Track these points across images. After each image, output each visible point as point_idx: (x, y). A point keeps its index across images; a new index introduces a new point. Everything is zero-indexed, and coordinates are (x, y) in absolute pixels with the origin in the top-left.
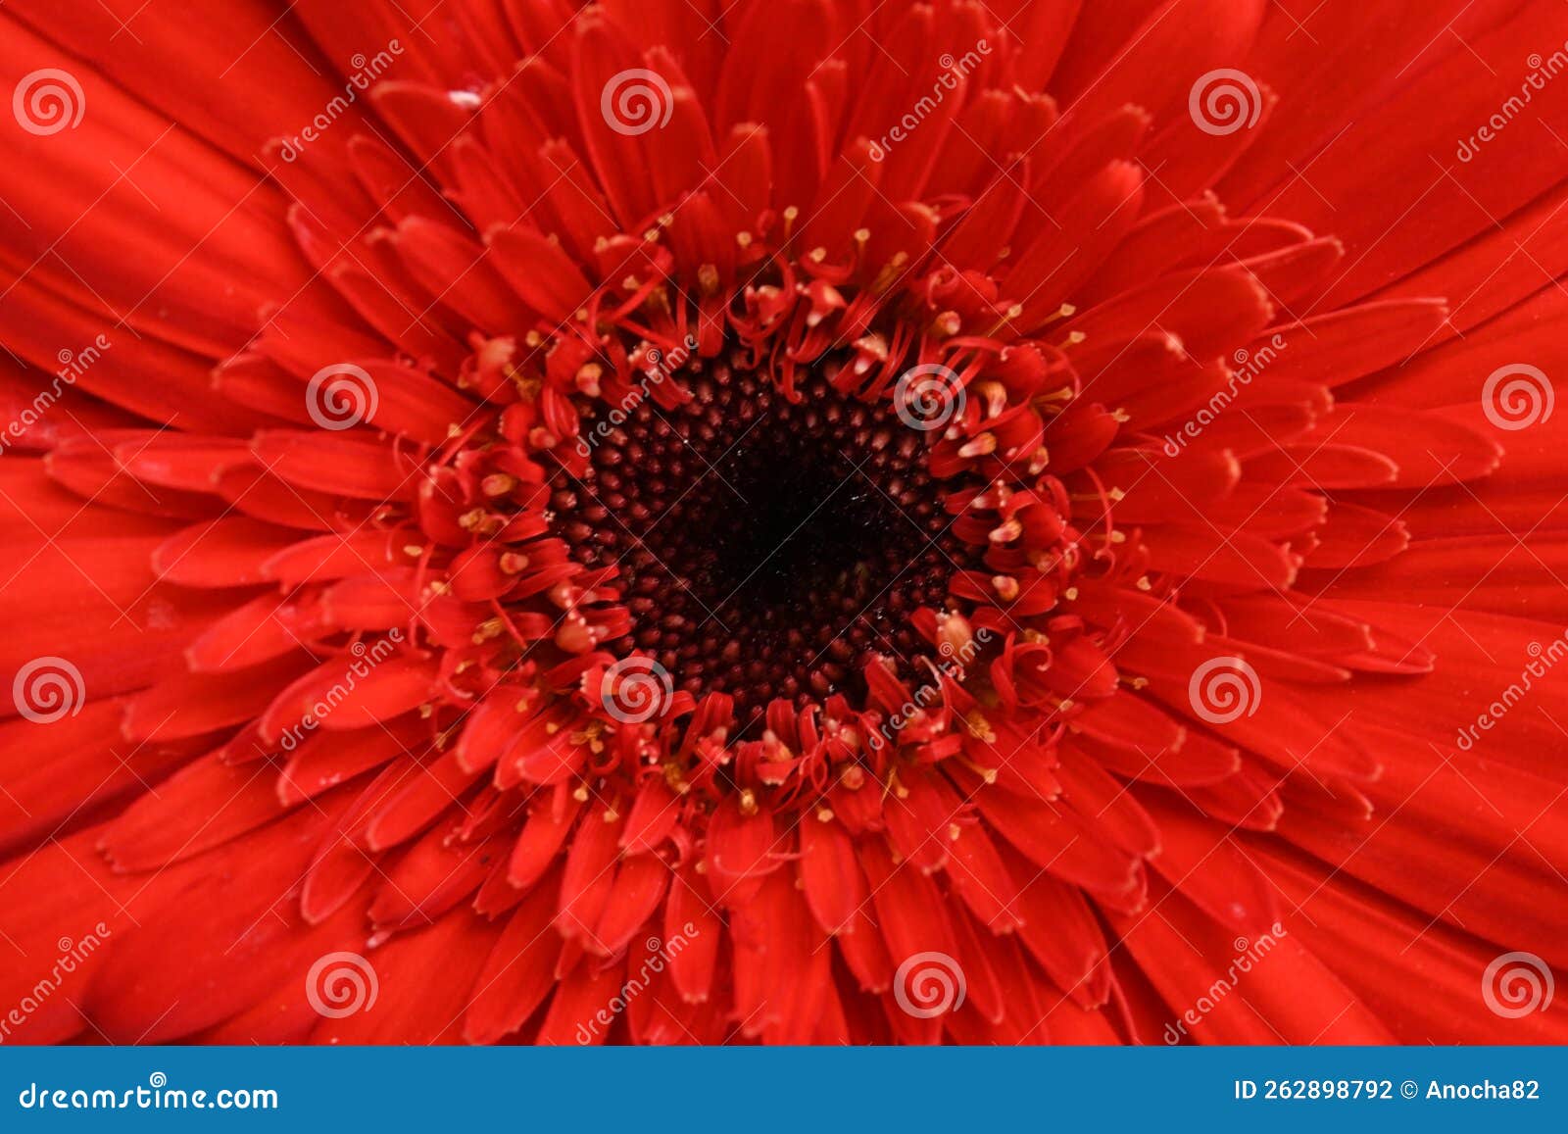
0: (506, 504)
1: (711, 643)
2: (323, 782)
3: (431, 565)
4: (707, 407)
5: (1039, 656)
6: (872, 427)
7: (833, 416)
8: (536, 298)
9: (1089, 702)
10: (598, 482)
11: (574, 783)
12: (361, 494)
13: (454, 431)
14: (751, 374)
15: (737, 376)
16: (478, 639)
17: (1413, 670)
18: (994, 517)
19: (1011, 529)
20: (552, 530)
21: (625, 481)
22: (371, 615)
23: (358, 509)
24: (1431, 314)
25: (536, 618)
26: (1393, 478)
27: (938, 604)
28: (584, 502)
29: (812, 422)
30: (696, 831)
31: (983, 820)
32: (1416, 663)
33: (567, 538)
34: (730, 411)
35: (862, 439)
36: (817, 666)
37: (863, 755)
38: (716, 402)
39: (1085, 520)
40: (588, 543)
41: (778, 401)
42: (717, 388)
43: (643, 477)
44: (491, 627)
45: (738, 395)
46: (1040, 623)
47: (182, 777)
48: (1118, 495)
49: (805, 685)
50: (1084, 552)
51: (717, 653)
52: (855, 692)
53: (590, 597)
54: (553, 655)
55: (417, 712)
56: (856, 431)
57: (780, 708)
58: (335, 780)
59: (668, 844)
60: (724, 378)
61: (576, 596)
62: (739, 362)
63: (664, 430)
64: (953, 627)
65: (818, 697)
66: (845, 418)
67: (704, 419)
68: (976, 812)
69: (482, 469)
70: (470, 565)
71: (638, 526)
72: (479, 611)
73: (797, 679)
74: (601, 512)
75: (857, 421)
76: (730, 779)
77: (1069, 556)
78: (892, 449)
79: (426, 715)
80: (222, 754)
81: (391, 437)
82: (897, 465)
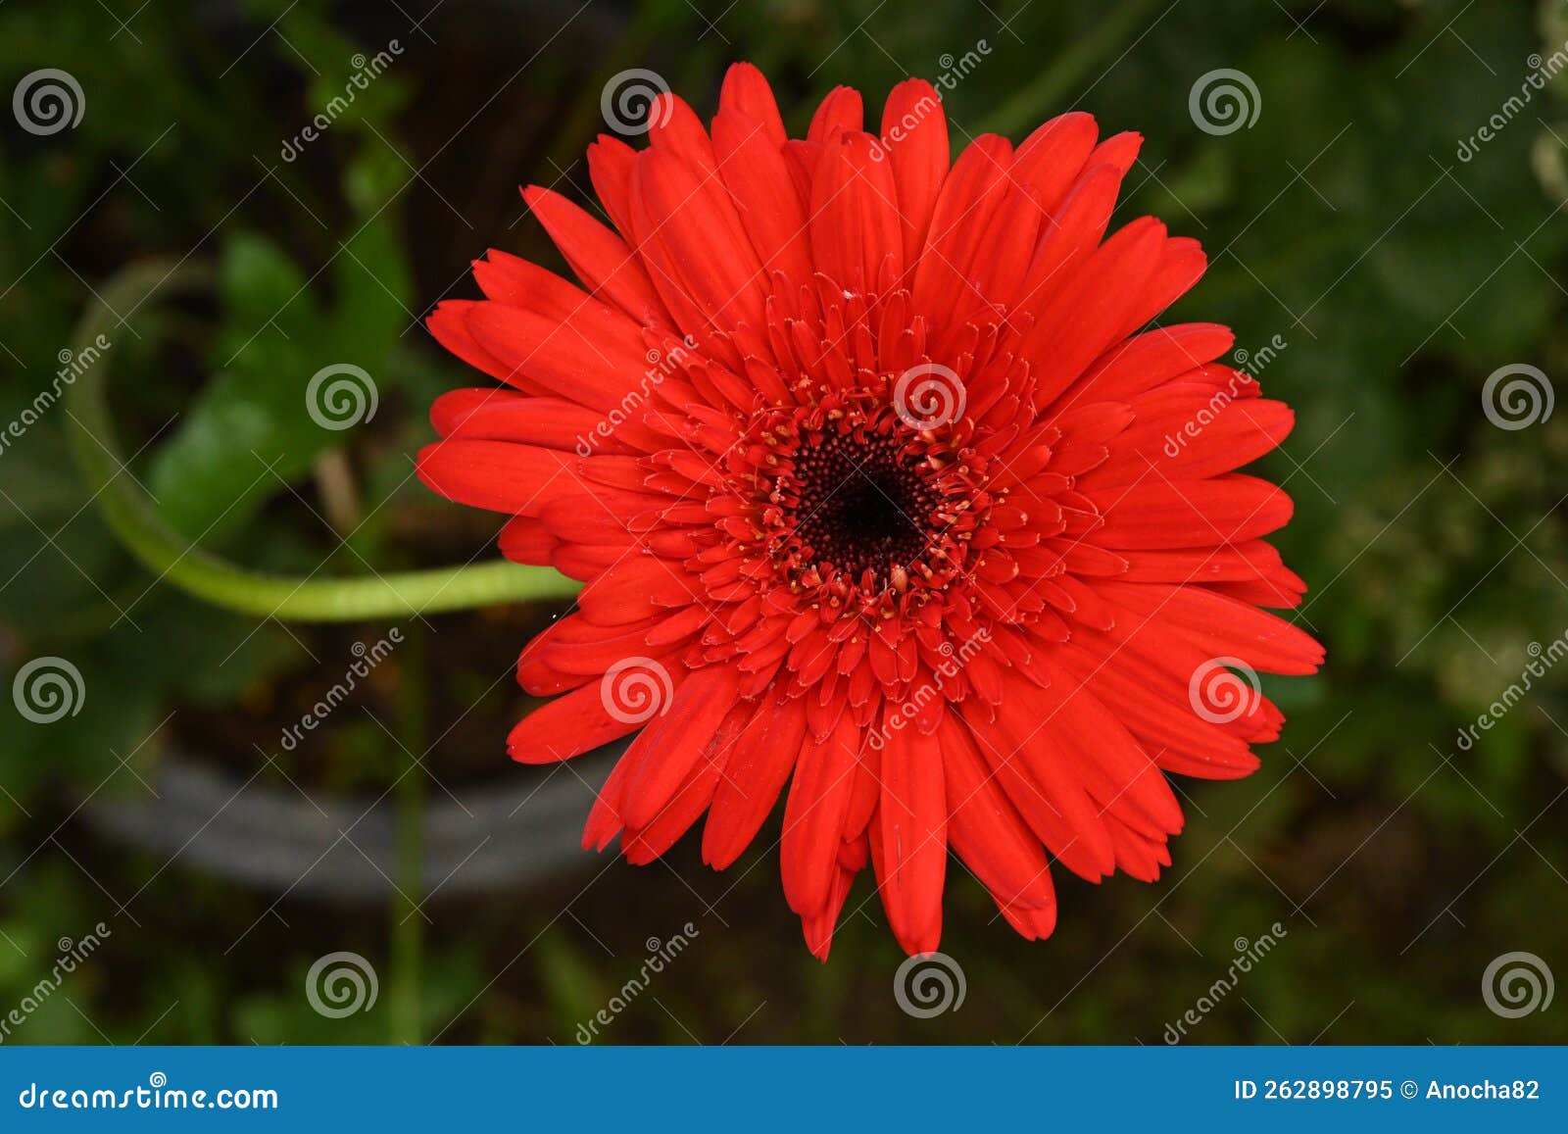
0: (782, 440)
1: (822, 531)
2: (663, 488)
3: (744, 442)
4: (870, 451)
5: (921, 601)
6: (921, 492)
7: (910, 480)
8: (833, 376)
9: (926, 626)
10: (819, 453)
11: (741, 543)
12: (736, 404)
13: (779, 403)
14: (892, 449)
15: (887, 446)
16: (742, 476)
17: (1039, 683)
18: (938, 544)
19: (941, 553)
20: (793, 459)
21: (828, 458)
22: (712, 443)
23: (732, 409)
24: (1121, 566)
25: (767, 483)
26: (1072, 611)
27: (901, 564)
28: (809, 458)
29: (903, 478)
30: (772, 585)
31: (868, 644)
32: (1043, 682)
33: (798, 465)
34: (876, 457)
35: (915, 494)
36: (851, 561)
37: (842, 599)
38: (874, 452)
39: (967, 567)
40: (803, 471)
41: (895, 462)
42: (878, 447)
43: (834, 461)
44: (750, 477)
45: (883, 454)
46: (928, 590)
47: (620, 458)
48: (983, 563)
49: (843, 566)
50: (960, 574)
51: (822, 536)
52: (857, 578)
53: (787, 485)
54: (764, 500)
55: (708, 488)
56: (915, 490)
57: (827, 566)
58: (667, 491)
59: (759, 583)
60: (882, 444)
61: (783, 482)
62: (891, 443)
63: (851, 449)
64: (899, 574)
65: (844, 570)
66: (913, 484)
67: (867, 454)
68: (868, 640)
69: (783, 422)
70: (756, 451)
71: (822, 476)
72: (749, 468)
73: (842, 561)
74: (813, 464)
75: (917, 487)
76: (793, 574)
77: (953, 574)
78: (923, 504)
79: (711, 491)
80: (638, 459)
81: (757, 391)
82: (921, 511)
